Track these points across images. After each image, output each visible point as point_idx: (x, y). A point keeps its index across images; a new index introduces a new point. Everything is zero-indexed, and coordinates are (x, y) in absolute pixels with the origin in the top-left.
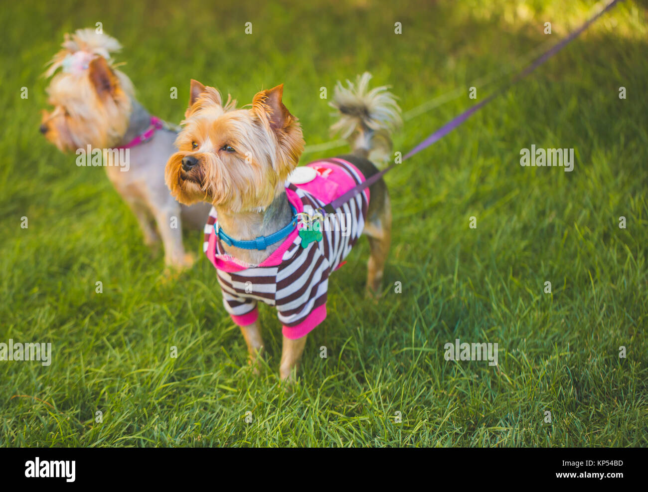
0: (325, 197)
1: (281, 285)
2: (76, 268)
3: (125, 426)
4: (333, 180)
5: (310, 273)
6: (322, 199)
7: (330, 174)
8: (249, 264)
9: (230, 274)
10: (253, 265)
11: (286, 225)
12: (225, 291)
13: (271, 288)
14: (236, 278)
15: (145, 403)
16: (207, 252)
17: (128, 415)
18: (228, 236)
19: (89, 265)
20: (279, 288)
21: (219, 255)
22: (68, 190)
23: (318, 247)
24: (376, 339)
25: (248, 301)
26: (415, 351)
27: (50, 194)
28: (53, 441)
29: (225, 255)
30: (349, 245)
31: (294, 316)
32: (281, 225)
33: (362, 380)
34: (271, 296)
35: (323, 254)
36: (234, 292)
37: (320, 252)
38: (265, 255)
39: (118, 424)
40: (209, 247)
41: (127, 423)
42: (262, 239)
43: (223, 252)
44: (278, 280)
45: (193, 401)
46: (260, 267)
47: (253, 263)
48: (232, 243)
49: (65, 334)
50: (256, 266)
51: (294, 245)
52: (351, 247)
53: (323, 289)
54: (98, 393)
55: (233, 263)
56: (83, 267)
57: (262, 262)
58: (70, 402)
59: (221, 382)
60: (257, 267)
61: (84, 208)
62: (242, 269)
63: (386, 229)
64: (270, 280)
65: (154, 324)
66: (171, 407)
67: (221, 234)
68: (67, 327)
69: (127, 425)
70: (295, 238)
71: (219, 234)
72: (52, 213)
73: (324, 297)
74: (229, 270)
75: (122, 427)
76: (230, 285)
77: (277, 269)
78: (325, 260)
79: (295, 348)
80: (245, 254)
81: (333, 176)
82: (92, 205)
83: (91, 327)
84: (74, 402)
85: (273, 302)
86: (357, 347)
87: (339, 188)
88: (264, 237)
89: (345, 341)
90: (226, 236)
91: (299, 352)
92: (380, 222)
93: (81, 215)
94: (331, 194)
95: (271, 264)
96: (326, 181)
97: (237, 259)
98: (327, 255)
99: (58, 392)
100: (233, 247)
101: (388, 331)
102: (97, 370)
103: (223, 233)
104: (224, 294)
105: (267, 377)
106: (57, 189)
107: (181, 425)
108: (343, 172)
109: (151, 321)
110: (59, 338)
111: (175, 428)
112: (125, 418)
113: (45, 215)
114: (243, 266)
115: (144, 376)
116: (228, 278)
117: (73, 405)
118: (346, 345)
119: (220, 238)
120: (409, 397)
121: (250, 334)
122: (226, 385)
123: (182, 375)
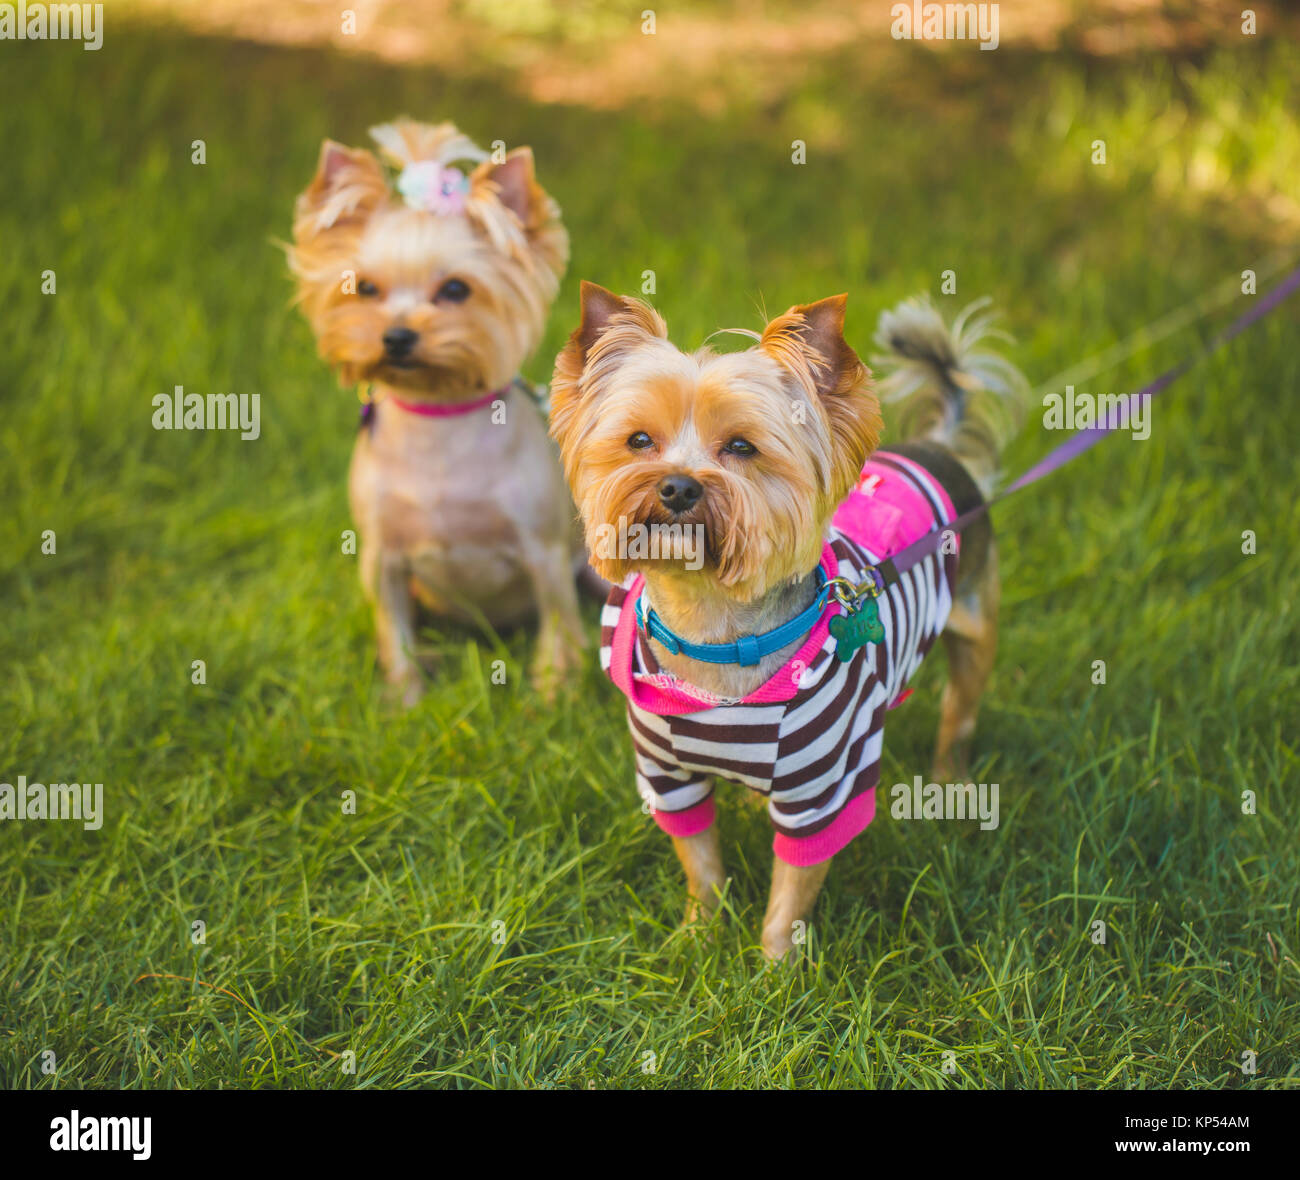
0: (874, 540)
1: (790, 745)
2: (252, 691)
3: (419, 1052)
4: (886, 500)
5: (850, 716)
6: (868, 544)
7: (878, 486)
8: (719, 698)
9: (667, 719)
10: (729, 699)
11: (807, 607)
12: (646, 754)
13: (766, 752)
14: (681, 727)
15: (458, 999)
16: (609, 669)
17: (425, 1026)
18: (671, 632)
19: (282, 690)
20: (783, 753)
21: (643, 675)
22: (200, 520)
23: (866, 657)
24: (982, 874)
25: (697, 778)
26: (1080, 901)
27: (158, 528)
28: (256, 1080)
29: (660, 674)
30: (918, 652)
31: (811, 812)
32: (796, 608)
33: (959, 965)
34: (762, 770)
35: (875, 671)
36: (671, 759)
37: (869, 667)
38: (758, 675)
39: (403, 1046)
40: (614, 659)
41: (422, 1043)
42: (754, 642)
43: (654, 667)
44: (783, 733)
45: (570, 1002)
46: (745, 705)
47: (727, 695)
48: (680, 647)
49: (250, 839)
50: (734, 701)
51: (825, 655)
52: (921, 657)
53: (873, 751)
54: (343, 976)
55: (679, 693)
56: (267, 692)
57: (749, 694)
58: (279, 993)
59: (629, 960)
60: (737, 705)
61: (244, 562)
62: (702, 707)
63: (989, 616)
64: (765, 733)
65: (460, 822)
66: (520, 1013)
67: (653, 624)
68: (251, 824)
69: (422, 1048)
70: (824, 639)
71: (648, 625)
72: (169, 571)
73: (873, 769)
74: (667, 710)
75: (410, 1052)
76: (664, 744)
77: (783, 709)
78: (879, 685)
79: (802, 886)
80: (708, 675)
81: (884, 492)
82: (258, 558)
83: (308, 827)
84: (290, 993)
85: (766, 784)
86: (941, 889)
87: (902, 522)
88: (757, 637)
89: (915, 875)
90: (666, 631)
91: (810, 896)
92: (976, 599)
93: (237, 578)
94: (887, 533)
95: (771, 698)
96: (873, 504)
97: (689, 685)
98: (881, 674)
99: (250, 968)
100: (680, 657)
101: (1006, 856)
102: (335, 923)
103: (658, 624)
104: (642, 762)
105: (741, 952)
106: (175, 517)
107: (547, 1052)
108: (904, 484)
109: (451, 817)
110: (237, 847)
111: (535, 1059)
112: (419, 1031)
113: (153, 575)
114: (705, 701)
115: (451, 939)
116: (662, 728)
117: (286, 1001)
118: (919, 884)
119: (651, 632)
120: (1079, 1005)
121: (696, 856)
122: (641, 966)
123: (536, 940)
